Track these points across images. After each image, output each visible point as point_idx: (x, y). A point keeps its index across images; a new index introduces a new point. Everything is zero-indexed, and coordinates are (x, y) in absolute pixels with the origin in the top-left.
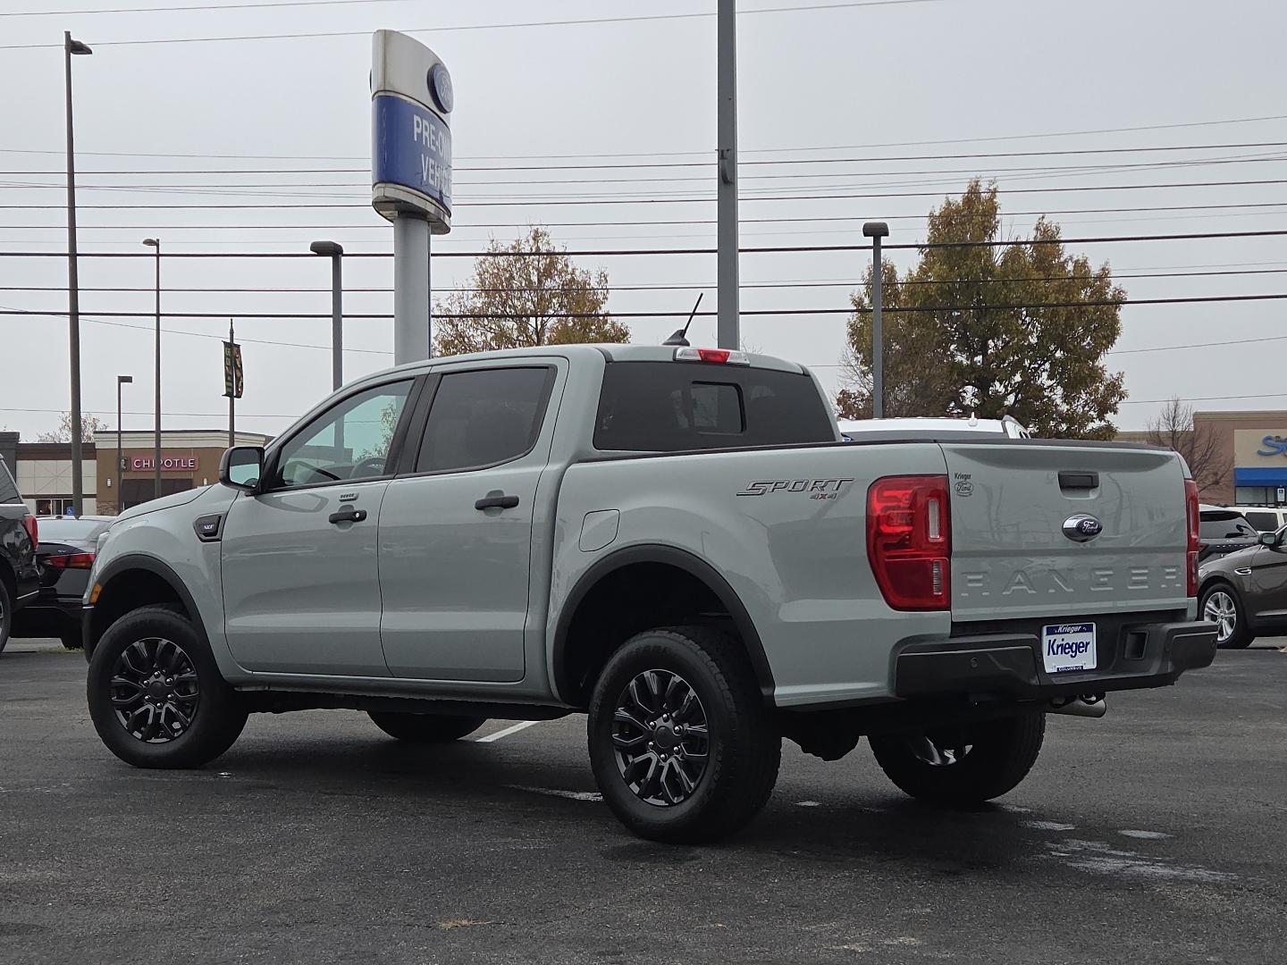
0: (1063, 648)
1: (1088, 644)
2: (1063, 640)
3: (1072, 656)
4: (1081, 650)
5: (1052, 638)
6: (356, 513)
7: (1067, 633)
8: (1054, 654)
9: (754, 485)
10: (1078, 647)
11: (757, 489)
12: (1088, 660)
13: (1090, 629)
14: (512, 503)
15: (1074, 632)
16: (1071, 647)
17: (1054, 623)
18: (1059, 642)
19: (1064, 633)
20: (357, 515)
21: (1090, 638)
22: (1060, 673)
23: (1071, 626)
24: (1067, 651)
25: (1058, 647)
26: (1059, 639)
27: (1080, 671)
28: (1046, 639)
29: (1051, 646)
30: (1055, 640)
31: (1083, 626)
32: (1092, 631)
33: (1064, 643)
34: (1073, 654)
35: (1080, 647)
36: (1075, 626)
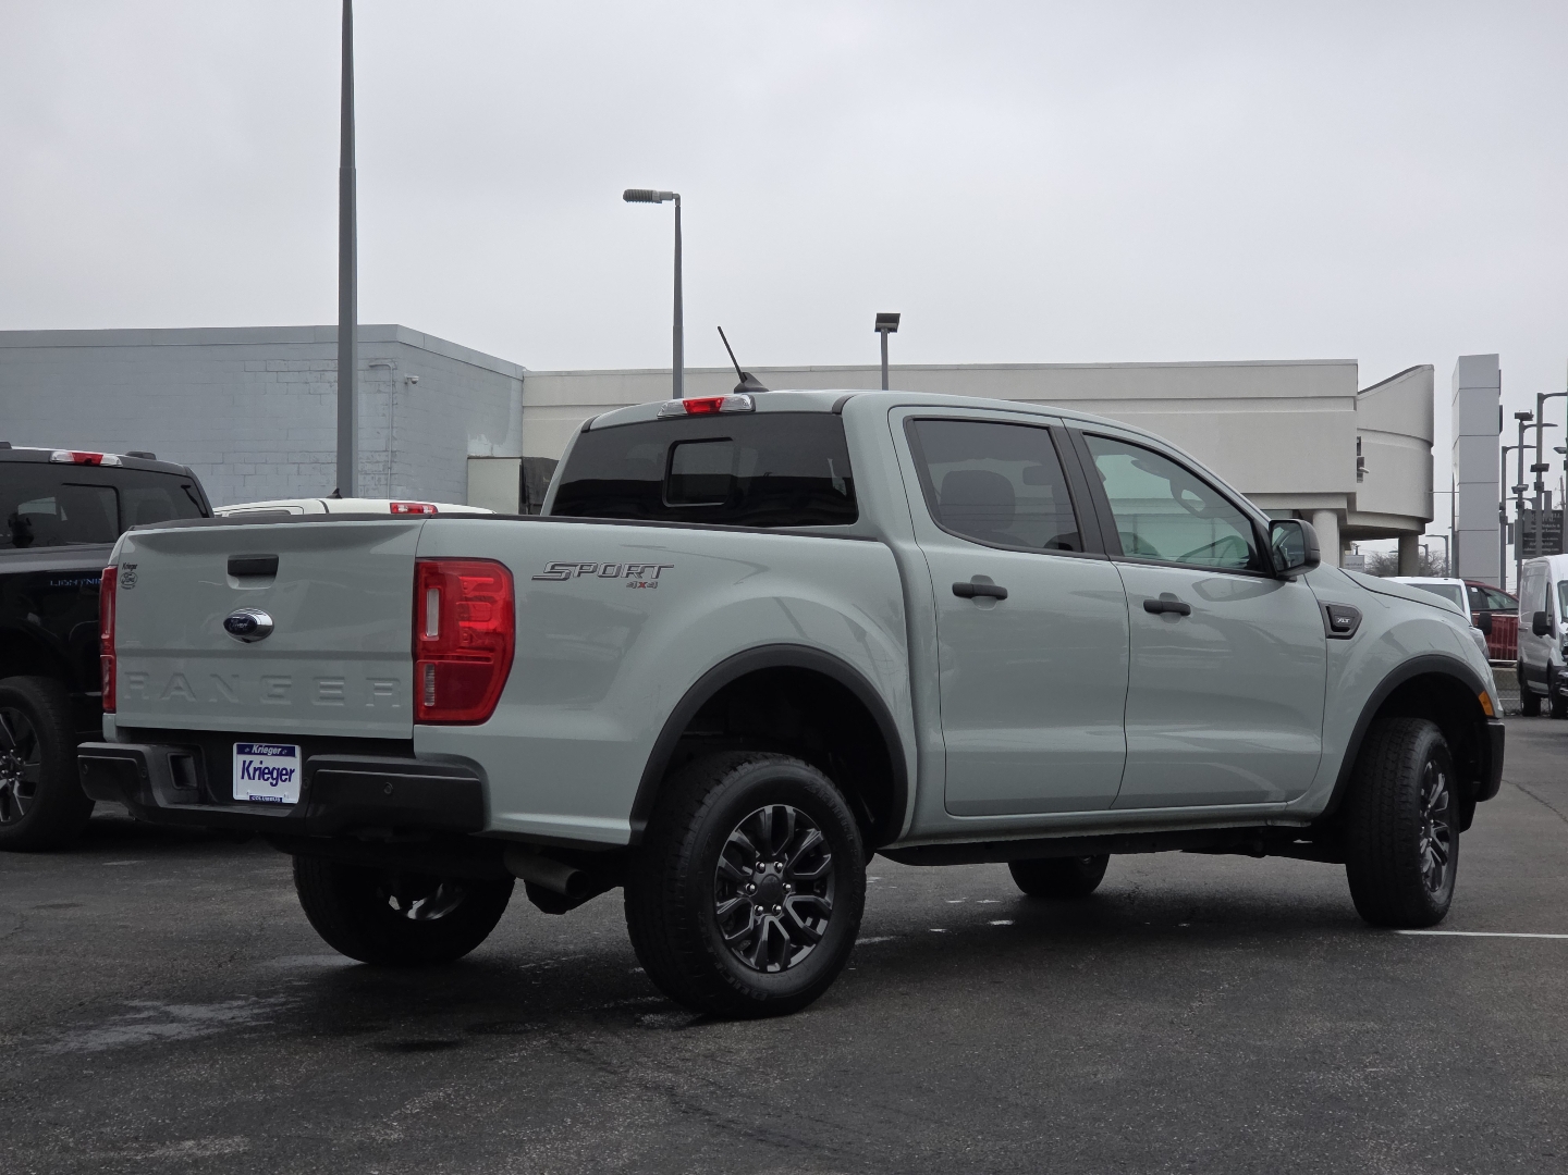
0: (263, 773)
1: (292, 771)
2: (261, 762)
3: (271, 784)
4: (284, 777)
5: (248, 758)
7: (263, 754)
8: (250, 778)
10: (280, 774)
12: (290, 792)
13: (291, 753)
15: (273, 755)
16: (271, 773)
17: (248, 741)
18: (256, 764)
19: (260, 754)
21: (294, 763)
22: (253, 802)
23: (269, 747)
24: (266, 776)
25: (255, 770)
26: (256, 761)
27: (279, 804)
28: (238, 761)
29: (245, 769)
30: (251, 762)
31: (283, 748)
32: (294, 755)
33: (263, 766)
34: (274, 782)
35: (283, 775)
36: (274, 747)
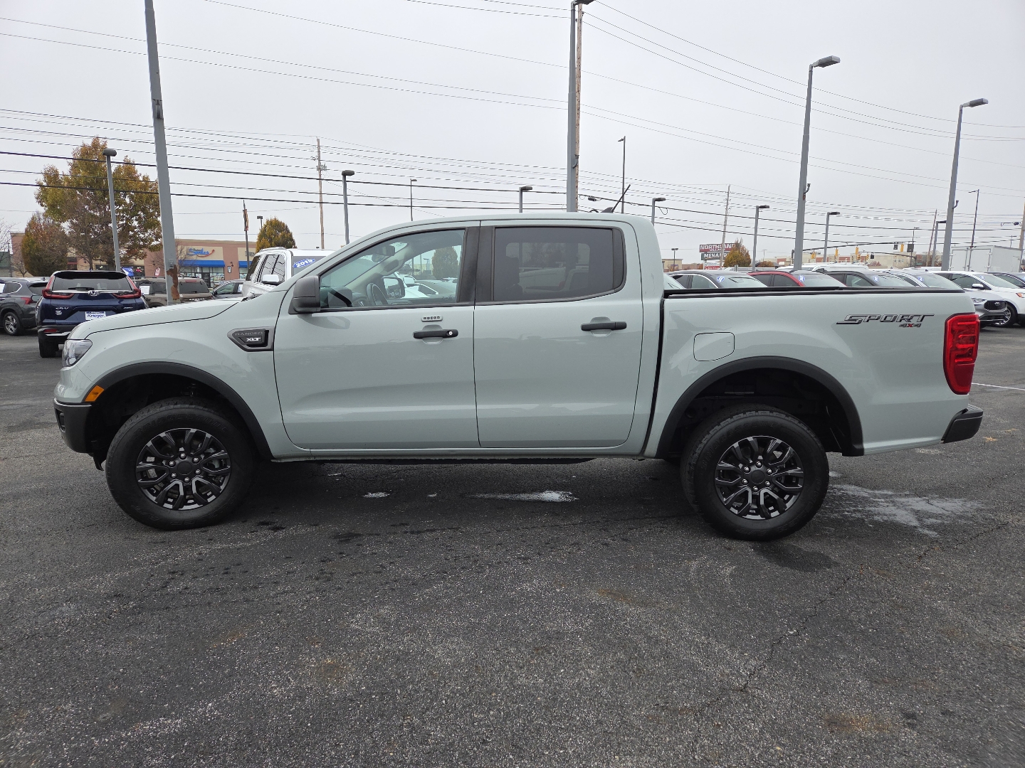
6: (448, 332)
9: (851, 317)
11: (853, 321)
14: (622, 326)
20: (451, 333)
